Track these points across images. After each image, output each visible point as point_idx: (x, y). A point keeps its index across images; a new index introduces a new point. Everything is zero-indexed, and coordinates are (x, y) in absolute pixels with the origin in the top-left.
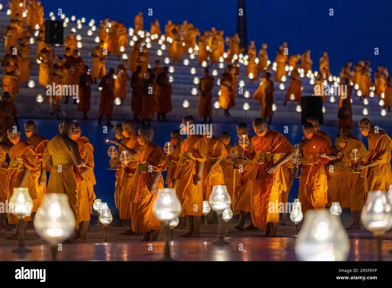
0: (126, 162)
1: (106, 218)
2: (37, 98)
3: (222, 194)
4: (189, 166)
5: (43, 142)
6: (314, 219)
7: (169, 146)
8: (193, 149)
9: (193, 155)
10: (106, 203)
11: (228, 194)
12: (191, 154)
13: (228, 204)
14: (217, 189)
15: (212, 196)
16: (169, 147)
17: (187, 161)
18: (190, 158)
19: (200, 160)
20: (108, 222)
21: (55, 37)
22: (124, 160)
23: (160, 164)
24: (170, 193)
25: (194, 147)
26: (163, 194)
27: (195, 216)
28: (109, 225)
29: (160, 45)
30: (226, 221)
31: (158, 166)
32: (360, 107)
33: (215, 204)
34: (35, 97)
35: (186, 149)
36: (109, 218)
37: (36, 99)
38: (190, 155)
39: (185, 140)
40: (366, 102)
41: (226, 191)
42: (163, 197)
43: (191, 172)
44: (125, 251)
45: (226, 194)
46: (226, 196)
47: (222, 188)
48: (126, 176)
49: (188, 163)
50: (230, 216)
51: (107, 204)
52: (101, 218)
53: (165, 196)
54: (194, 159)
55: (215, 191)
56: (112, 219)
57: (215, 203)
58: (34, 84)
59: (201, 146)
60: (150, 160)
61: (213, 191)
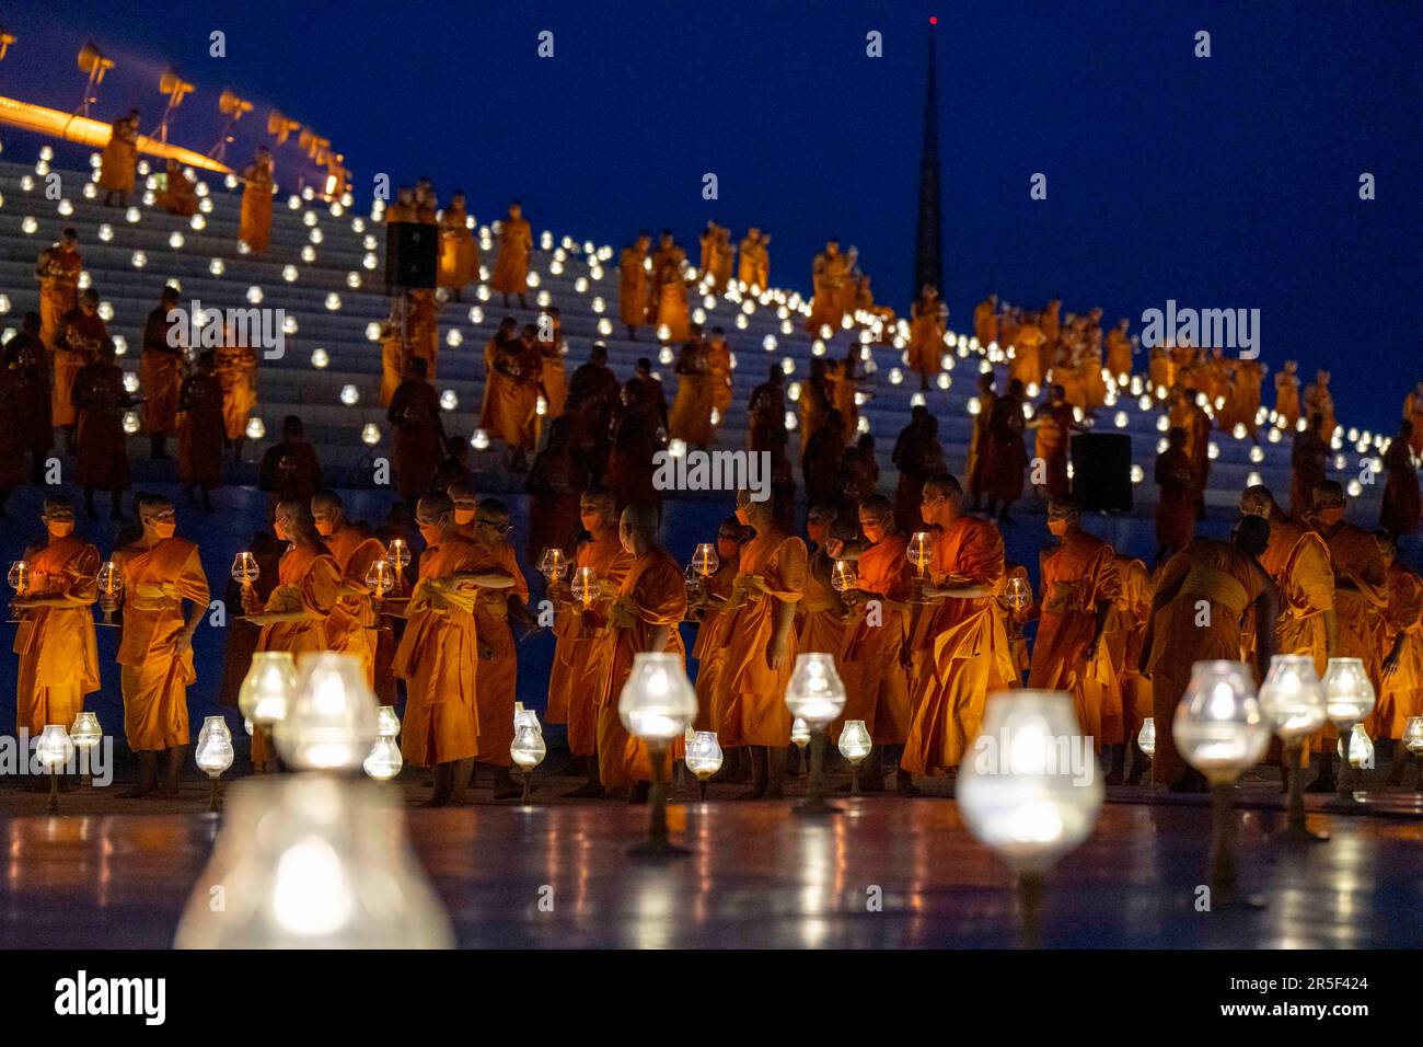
0: (587, 599)
1: (529, 748)
2: (365, 432)
3: (822, 677)
4: (755, 612)
5: (364, 542)
6: (1006, 714)
7: (708, 554)
8: (768, 567)
9: (767, 583)
10: (534, 712)
11: (836, 677)
12: (762, 578)
13: (837, 704)
14: (807, 662)
15: (795, 681)
16: (706, 556)
17: (752, 598)
18: (757, 591)
19: (782, 596)
20: (533, 760)
21: (414, 269)
22: (581, 592)
23: (666, 604)
24: (667, 665)
25: (769, 561)
26: (648, 669)
27: (771, 748)
28: (536, 767)
29: (703, 298)
30: (853, 763)
31: (661, 607)
32: (1240, 468)
33: (802, 704)
34: (359, 431)
35: (750, 568)
36: (537, 748)
37: (361, 434)
38: (759, 581)
39: (752, 542)
40: (1257, 455)
41: (833, 669)
42: (649, 676)
43: (758, 626)
44: (553, 826)
45: (832, 675)
46: (831, 682)
47: (823, 662)
48: (585, 634)
49: (752, 604)
50: (866, 748)
51: (536, 713)
52: (516, 747)
53: (654, 672)
54: (770, 592)
55: (803, 667)
56: (544, 751)
57: (802, 700)
58: (356, 396)
59: (787, 561)
60: (640, 594)
61: (798, 668)
